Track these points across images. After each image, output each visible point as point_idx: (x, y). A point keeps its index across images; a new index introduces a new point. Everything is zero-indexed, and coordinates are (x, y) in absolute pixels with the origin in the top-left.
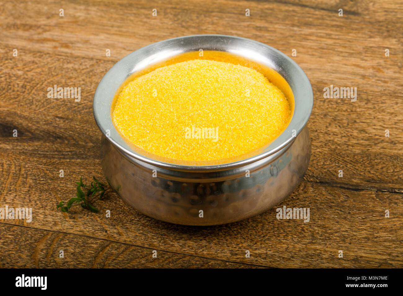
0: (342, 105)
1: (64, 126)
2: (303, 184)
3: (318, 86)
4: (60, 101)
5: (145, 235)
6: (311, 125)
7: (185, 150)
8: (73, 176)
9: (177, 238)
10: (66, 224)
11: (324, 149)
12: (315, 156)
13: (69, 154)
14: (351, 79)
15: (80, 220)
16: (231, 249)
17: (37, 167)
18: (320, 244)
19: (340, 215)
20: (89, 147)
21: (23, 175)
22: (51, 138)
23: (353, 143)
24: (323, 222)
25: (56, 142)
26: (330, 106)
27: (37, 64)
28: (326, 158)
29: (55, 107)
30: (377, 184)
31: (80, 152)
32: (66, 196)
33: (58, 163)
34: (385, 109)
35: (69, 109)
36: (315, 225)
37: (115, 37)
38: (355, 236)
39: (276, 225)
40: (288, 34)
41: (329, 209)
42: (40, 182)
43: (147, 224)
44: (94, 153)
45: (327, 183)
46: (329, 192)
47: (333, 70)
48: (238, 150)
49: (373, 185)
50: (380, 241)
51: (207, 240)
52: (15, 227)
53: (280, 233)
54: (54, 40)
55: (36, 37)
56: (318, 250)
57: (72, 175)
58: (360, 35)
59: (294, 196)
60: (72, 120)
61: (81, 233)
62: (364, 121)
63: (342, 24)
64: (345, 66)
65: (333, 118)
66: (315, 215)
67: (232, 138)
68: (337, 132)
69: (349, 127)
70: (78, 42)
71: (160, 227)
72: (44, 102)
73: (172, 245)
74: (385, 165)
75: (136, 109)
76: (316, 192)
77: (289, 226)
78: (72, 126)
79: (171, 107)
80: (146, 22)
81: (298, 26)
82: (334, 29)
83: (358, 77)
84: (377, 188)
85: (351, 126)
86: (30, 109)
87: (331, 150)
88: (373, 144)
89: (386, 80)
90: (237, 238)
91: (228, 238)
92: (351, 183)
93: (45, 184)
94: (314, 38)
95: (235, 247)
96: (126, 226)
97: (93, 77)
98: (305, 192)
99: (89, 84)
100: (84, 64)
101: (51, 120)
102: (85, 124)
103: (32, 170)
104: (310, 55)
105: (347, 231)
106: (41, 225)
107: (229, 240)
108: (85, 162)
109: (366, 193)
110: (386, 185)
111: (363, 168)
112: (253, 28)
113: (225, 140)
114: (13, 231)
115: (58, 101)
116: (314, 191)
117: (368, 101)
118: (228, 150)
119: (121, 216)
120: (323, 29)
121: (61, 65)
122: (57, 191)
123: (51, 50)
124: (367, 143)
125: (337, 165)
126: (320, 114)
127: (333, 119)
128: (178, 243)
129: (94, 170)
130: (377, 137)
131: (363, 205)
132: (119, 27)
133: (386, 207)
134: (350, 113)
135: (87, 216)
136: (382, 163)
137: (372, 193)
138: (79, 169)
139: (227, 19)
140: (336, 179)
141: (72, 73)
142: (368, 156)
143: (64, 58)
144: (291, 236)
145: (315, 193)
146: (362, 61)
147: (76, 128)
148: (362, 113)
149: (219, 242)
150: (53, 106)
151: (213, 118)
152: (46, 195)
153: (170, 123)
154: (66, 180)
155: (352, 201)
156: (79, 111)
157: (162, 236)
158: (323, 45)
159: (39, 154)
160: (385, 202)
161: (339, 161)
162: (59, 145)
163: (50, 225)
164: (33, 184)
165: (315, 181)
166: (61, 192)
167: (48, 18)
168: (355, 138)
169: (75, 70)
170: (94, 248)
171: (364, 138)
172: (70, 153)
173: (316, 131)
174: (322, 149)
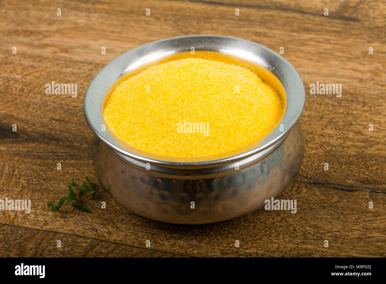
0: (339, 107)
1: (59, 128)
2: (297, 185)
4: (57, 104)
5: (136, 234)
6: (307, 127)
7: (174, 147)
8: (67, 176)
9: (167, 238)
10: (57, 224)
11: (319, 150)
12: (309, 157)
13: (63, 155)
14: (348, 83)
15: (71, 219)
16: (221, 249)
17: (31, 167)
18: (311, 244)
19: (333, 215)
20: (84, 148)
21: (16, 175)
22: (47, 140)
23: (348, 145)
24: (315, 222)
25: (51, 143)
26: (327, 108)
27: (35, 68)
28: (321, 160)
29: (52, 110)
30: (371, 185)
31: (74, 153)
32: (58, 196)
33: (52, 164)
34: (382, 111)
35: (65, 111)
36: (307, 225)
37: (115, 43)
38: (347, 236)
39: (267, 225)
40: (287, 39)
41: (322, 210)
42: (33, 182)
43: (138, 223)
44: (88, 154)
45: (321, 183)
46: (322, 193)
47: (331, 74)
48: (228, 147)
49: (367, 186)
50: (373, 242)
51: (198, 240)
52: (6, 226)
53: (272, 233)
54: (53, 46)
55: (36, 43)
56: (309, 250)
57: (65, 175)
58: (359, 40)
59: (287, 196)
60: (68, 122)
61: (71, 233)
62: (360, 123)
63: (341, 30)
64: (342, 70)
65: (330, 120)
66: (308, 215)
67: (222, 135)
68: (333, 134)
69: (345, 129)
70: (78, 47)
71: (151, 227)
72: (41, 105)
73: (163, 245)
74: (380, 167)
75: (126, 106)
76: (309, 192)
77: (281, 226)
78: (68, 128)
79: (161, 104)
80: (146, 28)
81: (297, 32)
82: (333, 34)
83: (356, 81)
84: (371, 189)
85: (347, 128)
86: (27, 112)
87: (326, 152)
88: (368, 145)
89: (384, 83)
90: (228, 238)
91: (218, 237)
92: (345, 184)
93: (38, 184)
94: (313, 43)
95: (225, 247)
96: (117, 225)
98: (299, 193)
100: (82, 68)
101: (47, 122)
102: (82, 126)
103: (26, 170)
104: (308, 59)
105: (340, 231)
106: (32, 225)
107: (220, 239)
108: (79, 163)
109: (360, 194)
110: (380, 186)
111: (357, 169)
112: (253, 33)
113: (215, 137)
114: (3, 231)
115: (55, 104)
116: (307, 192)
117: (365, 104)
118: (218, 147)
119: (112, 215)
120: (322, 34)
121: (60, 69)
122: (49, 191)
123: (50, 55)
124: (363, 144)
125: (331, 166)
126: (316, 117)
128: (169, 242)
129: (87, 171)
130: (373, 139)
131: (356, 205)
132: (119, 33)
133: (379, 207)
134: (347, 115)
135: (78, 216)
136: (377, 164)
137: (366, 194)
138: (72, 170)
139: (227, 25)
140: (330, 180)
141: (71, 77)
142: (363, 157)
143: (63, 62)
144: (283, 236)
145: (308, 194)
146: (360, 66)
147: (71, 130)
148: (358, 116)
149: (209, 241)
150: (50, 109)
151: (203, 115)
152: (38, 195)
153: (160, 120)
154: (59, 181)
155: (345, 202)
156: (75, 114)
157: (152, 235)
158: (321, 50)
159: (33, 155)
160: (379, 203)
161: (334, 162)
162: (54, 146)
163: (41, 224)
164: (26, 185)
165: (309, 182)
166: (54, 193)
167: (49, 24)
168: (350, 140)
169: (74, 74)
170: (84, 247)
171: (360, 140)
172: (64, 154)
173: (312, 133)
174: (317, 151)
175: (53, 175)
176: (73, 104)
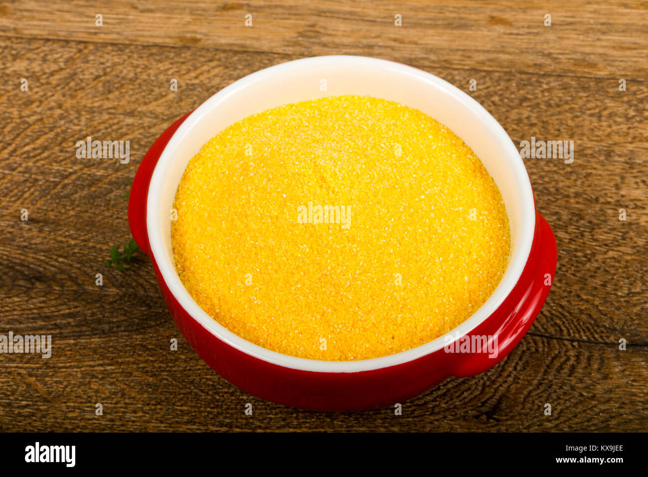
0: (640, 122)
1: (42, 243)
3: (579, 75)
4: (20, 172)
6: (583, 182)
8: (92, 386)
11: (622, 249)
12: (606, 271)
13: (69, 323)
17: (7, 368)
20: (111, 300)
22: (22, 283)
25: (35, 290)
26: (615, 128)
28: (632, 276)
29: (11, 191)
35: (44, 193)
42: (21, 411)
44: (125, 315)
47: (603, 24)
65: (627, 159)
68: (642, 198)
76: (628, 373)
78: (61, 242)
87: (638, 251)
97: (80, 94)
98: (606, 377)
99: (73, 115)
100: (49, 57)
101: (11, 230)
102: (89, 231)
108: (111, 344)
115: (14, 173)
116: (624, 371)
126: (595, 152)
127: (627, 163)
129: (135, 367)
138: (101, 365)
145: (627, 377)
147: (70, 246)
150: (6, 188)
156: (67, 197)
162: (42, 299)
169: (36, 77)
172: (71, 320)
173: (597, 200)
174: (619, 251)
175: (61, 383)
176: (56, 167)
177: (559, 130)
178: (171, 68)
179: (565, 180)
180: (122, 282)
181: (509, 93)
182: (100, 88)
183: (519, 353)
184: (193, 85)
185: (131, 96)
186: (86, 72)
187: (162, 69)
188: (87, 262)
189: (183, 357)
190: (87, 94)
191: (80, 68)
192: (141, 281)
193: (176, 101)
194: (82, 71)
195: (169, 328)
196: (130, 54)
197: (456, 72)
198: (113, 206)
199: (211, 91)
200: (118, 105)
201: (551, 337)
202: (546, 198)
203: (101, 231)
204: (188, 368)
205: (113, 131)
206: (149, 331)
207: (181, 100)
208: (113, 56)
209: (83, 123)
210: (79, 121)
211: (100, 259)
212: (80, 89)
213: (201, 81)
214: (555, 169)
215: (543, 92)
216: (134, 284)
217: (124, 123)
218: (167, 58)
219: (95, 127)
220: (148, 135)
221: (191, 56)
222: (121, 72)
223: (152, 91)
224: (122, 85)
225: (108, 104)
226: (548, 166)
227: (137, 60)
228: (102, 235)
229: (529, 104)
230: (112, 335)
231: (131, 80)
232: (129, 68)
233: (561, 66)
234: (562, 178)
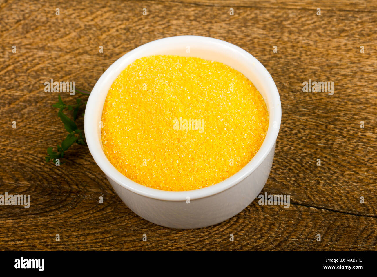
177: (369, 54)
178: (73, 13)
179: (373, 92)
180: (31, 176)
181: (331, 26)
182: (21, 30)
183: (335, 227)
184: (90, 26)
185: (42, 35)
186: (10, 18)
187: (67, 14)
188: (6, 162)
189: (75, 233)
190: (10, 34)
191: (6, 14)
192: (45, 175)
193: (76, 38)
194: (7, 17)
195: (65, 212)
196: (43, 3)
197: (290, 11)
198: (26, 119)
199: (103, 30)
200: (33, 42)
201: (359, 215)
202: (358, 107)
203: (17, 138)
204: (79, 242)
205: (29, 61)
206: (50, 214)
207: (80, 37)
208: (30, 5)
209: (6, 56)
210: (4, 55)
211: (15, 159)
212: (5, 31)
213: (96, 23)
214: (366, 83)
215: (357, 24)
216: (40, 178)
217: (37, 56)
218: (71, 5)
219: (15, 59)
220: (54, 64)
221: (89, 3)
222: (36, 17)
223: (59, 31)
224: (37, 27)
225: (26, 42)
226: (360, 82)
227: (48, 8)
228: (18, 141)
229: (346, 34)
230: (22, 217)
231: (43, 23)
232: (42, 14)
233: (372, 4)
234: (371, 91)
